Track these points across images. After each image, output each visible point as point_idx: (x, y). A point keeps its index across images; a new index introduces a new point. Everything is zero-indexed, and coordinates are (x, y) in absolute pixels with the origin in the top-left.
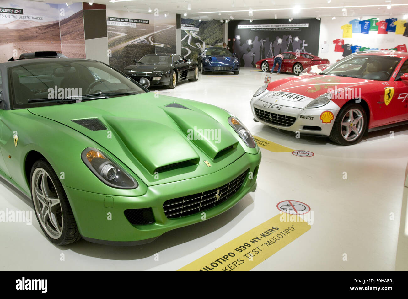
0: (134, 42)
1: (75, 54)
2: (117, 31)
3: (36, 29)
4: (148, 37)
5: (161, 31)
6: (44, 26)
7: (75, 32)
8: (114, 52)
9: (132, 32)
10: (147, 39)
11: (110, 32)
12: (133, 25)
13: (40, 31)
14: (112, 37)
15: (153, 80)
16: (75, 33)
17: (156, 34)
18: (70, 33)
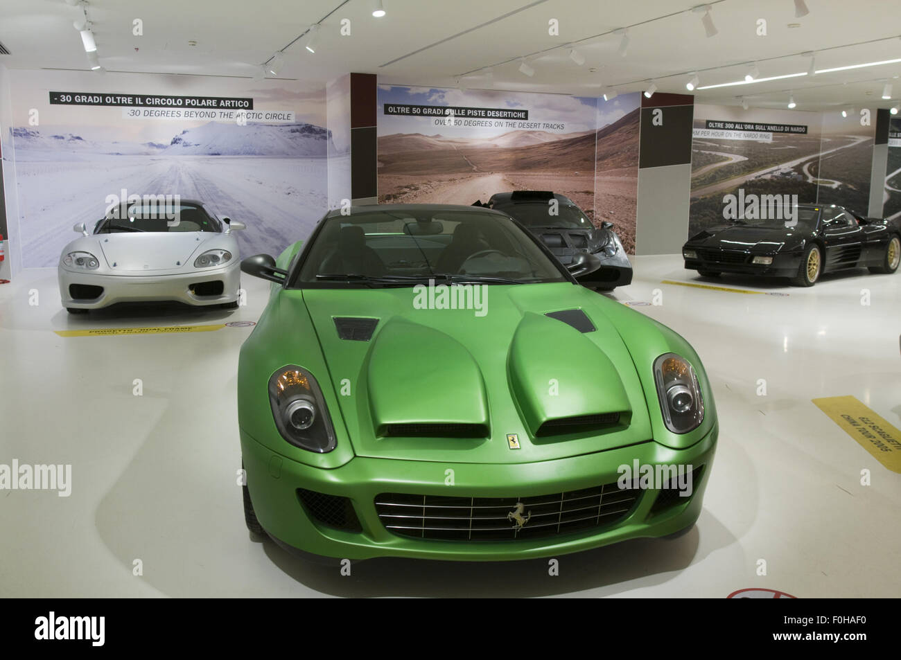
0: (764, 174)
1: (618, 198)
2: (725, 151)
3: (549, 148)
4: (802, 164)
5: (834, 150)
6: (565, 141)
7: (622, 152)
8: (711, 196)
9: (760, 152)
10: (798, 169)
11: (707, 152)
12: (767, 138)
13: (555, 152)
14: (711, 163)
15: (754, 262)
16: (623, 156)
17: (823, 157)
18: (613, 155)
